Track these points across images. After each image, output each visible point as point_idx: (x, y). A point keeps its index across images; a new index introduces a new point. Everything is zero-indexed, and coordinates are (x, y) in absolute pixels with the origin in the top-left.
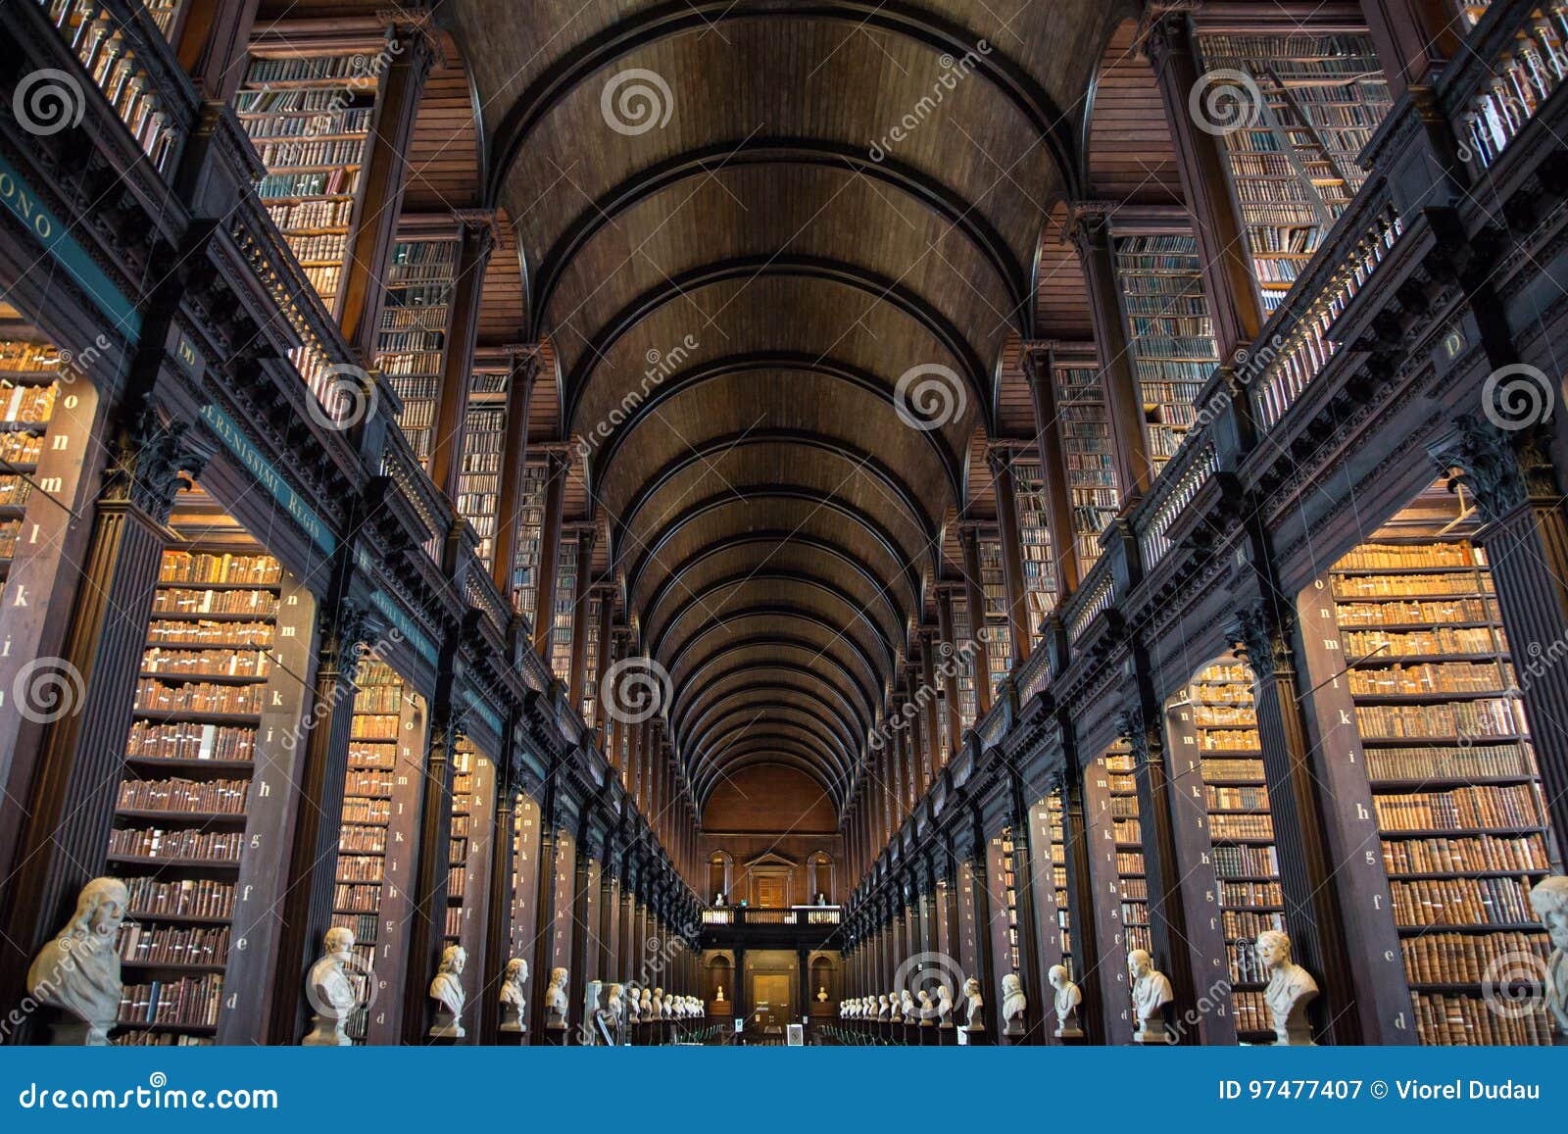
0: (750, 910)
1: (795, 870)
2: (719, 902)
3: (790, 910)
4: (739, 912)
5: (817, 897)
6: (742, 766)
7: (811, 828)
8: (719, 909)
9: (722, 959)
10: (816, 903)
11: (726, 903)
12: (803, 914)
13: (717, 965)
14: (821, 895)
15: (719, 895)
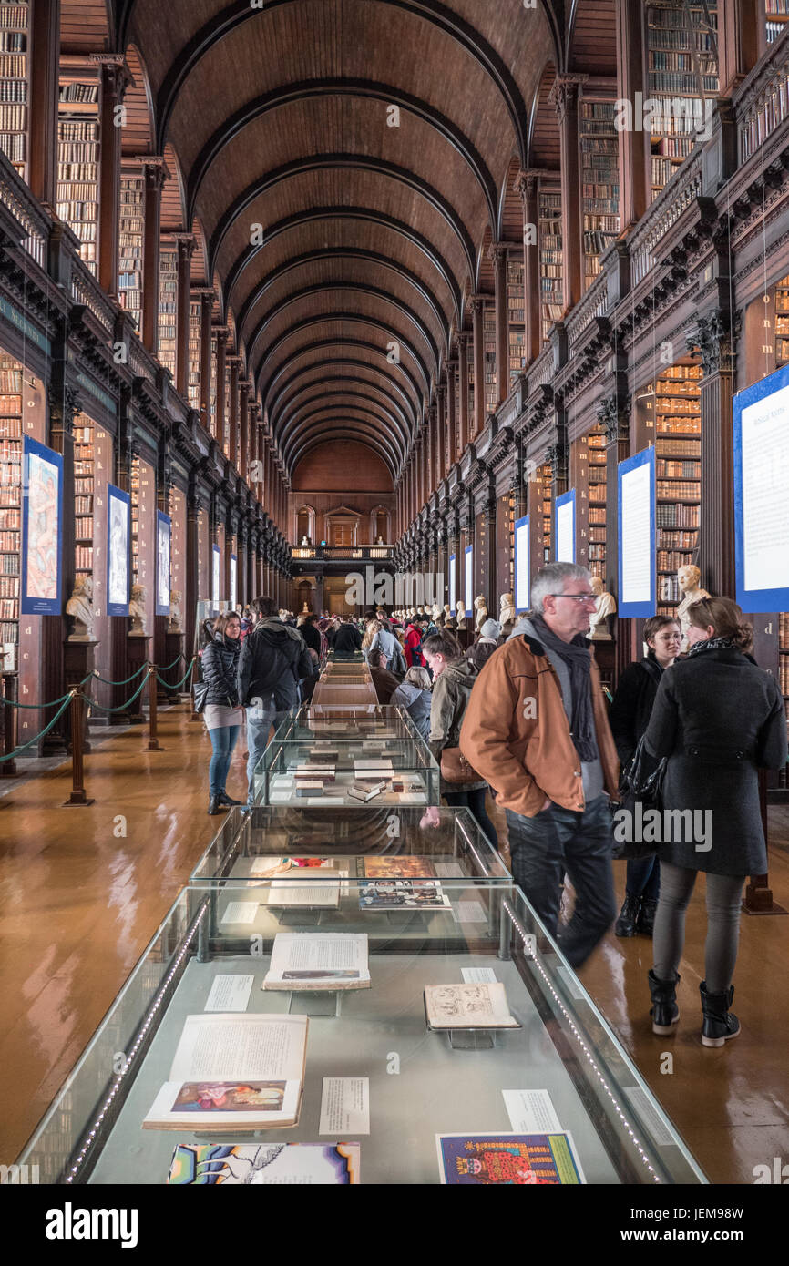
0: (327, 548)
1: (361, 519)
2: (304, 543)
3: (357, 548)
4: (319, 549)
5: (377, 539)
6: (321, 442)
7: (374, 489)
8: (305, 548)
9: (307, 584)
10: (376, 543)
11: (309, 543)
12: (366, 551)
13: (303, 588)
14: (380, 538)
15: (305, 538)
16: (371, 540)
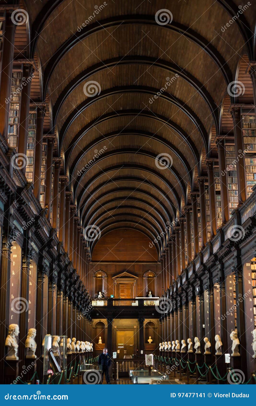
0: (115, 300)
1: (137, 280)
2: (100, 296)
3: (135, 300)
4: (110, 301)
5: (148, 293)
6: (112, 229)
7: (145, 260)
8: (101, 300)
9: (101, 324)
10: (147, 296)
11: (103, 296)
12: (141, 301)
13: (99, 327)
14: (150, 293)
15: (100, 293)
16: (144, 295)
